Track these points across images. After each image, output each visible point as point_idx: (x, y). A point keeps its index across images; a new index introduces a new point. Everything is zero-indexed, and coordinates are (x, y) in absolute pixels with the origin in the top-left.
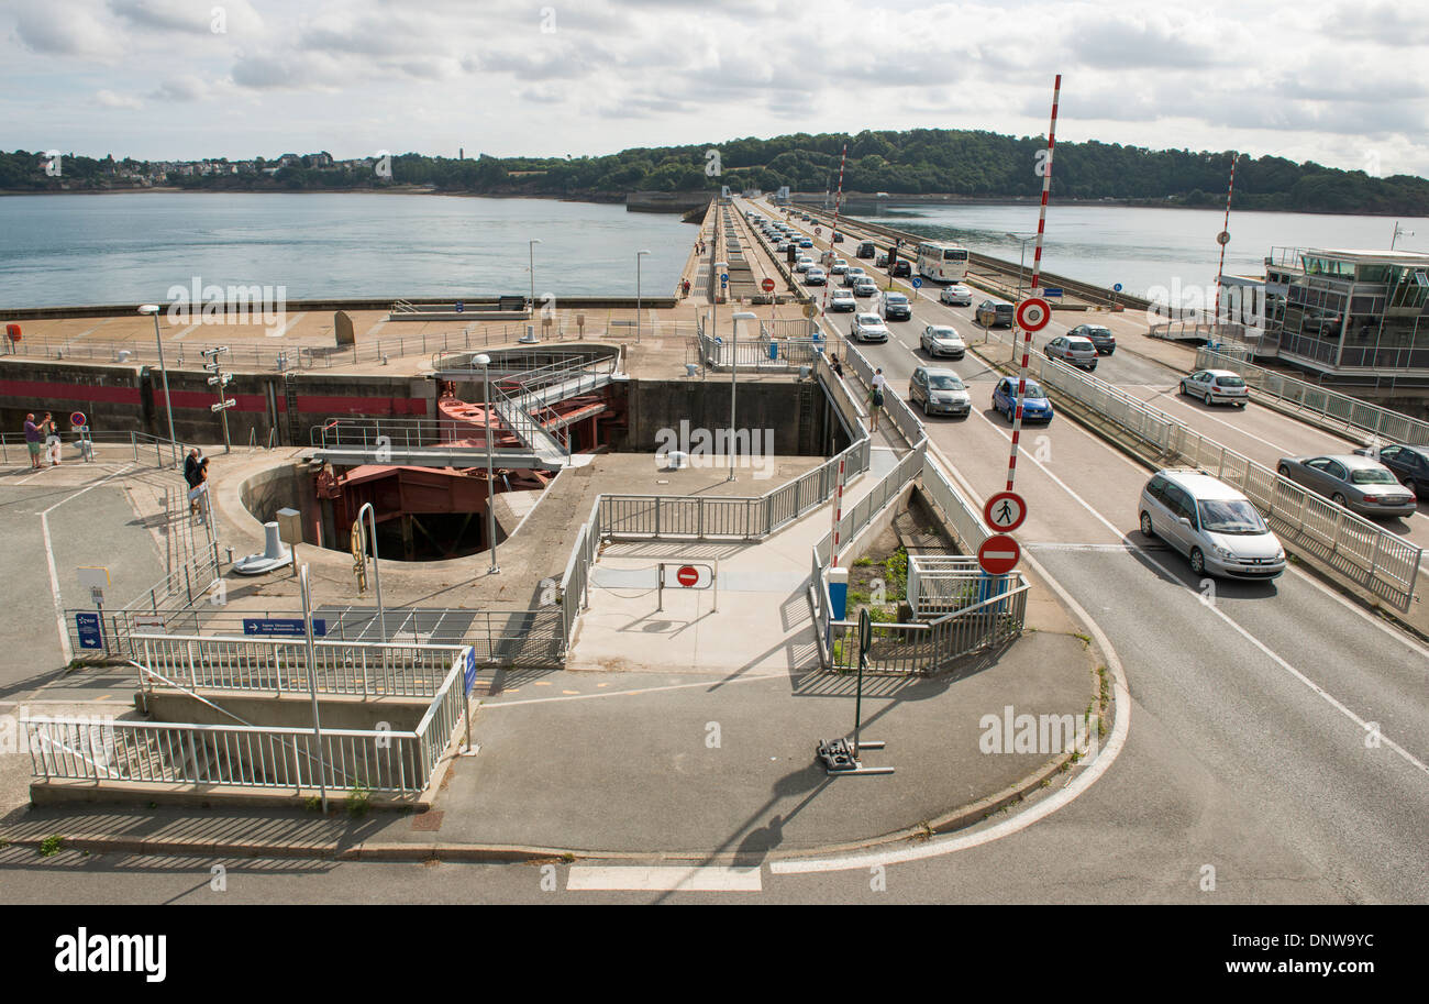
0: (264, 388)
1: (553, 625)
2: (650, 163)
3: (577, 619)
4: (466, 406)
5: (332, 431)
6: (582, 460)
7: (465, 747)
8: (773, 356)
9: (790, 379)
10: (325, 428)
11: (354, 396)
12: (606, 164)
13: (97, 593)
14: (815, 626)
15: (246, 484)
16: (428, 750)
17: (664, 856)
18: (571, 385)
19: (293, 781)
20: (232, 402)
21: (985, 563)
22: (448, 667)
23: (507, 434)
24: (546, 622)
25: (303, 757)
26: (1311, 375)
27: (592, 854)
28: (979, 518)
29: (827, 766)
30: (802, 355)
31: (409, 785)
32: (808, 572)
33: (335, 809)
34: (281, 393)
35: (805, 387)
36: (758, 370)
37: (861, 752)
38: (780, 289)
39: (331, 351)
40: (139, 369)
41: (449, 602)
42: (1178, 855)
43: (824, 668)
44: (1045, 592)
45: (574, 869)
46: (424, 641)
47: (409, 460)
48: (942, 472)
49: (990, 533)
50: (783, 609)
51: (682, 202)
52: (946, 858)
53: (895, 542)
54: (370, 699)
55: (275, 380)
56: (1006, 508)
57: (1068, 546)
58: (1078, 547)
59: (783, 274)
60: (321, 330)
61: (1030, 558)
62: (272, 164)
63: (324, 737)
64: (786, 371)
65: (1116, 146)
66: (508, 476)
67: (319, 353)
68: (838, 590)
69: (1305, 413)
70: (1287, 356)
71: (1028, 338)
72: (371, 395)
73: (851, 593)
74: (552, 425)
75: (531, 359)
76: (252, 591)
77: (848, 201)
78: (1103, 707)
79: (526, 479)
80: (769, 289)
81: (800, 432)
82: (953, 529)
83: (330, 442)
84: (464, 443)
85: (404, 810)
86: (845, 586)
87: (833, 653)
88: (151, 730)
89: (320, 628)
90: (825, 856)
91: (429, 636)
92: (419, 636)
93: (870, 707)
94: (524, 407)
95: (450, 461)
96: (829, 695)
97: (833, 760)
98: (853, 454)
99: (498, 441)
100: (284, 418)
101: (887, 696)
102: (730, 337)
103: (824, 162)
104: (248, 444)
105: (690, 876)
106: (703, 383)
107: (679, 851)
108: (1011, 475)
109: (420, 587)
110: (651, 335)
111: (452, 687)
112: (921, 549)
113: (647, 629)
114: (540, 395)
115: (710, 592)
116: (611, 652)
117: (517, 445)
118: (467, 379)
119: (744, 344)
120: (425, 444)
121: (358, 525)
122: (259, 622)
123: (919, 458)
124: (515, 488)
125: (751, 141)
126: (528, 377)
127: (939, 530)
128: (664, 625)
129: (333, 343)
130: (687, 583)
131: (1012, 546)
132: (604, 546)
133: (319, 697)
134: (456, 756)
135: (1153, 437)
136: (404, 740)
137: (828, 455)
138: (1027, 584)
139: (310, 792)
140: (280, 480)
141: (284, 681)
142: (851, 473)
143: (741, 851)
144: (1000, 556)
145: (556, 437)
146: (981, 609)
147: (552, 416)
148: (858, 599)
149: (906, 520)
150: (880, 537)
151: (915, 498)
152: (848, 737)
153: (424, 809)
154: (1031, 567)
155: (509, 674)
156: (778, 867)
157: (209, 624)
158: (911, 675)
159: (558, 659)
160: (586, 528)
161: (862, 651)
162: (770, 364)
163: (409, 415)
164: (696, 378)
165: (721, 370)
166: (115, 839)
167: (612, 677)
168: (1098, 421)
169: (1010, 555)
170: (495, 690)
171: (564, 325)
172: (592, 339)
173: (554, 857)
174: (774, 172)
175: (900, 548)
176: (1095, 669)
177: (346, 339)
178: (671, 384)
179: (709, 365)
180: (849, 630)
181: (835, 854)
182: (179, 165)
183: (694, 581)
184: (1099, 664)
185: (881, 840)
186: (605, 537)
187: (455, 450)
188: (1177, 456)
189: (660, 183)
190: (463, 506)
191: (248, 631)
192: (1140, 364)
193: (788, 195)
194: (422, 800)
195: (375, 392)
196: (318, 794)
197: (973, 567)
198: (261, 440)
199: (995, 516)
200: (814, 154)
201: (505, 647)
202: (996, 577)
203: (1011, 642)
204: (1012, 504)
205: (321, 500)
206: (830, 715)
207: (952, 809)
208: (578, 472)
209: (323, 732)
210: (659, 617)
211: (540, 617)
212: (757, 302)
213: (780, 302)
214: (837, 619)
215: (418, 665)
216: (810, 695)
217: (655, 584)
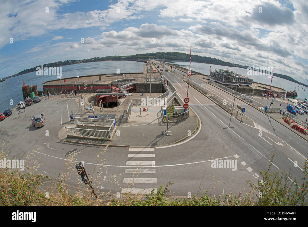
0: (90, 86)
1: (126, 117)
2: (140, 56)
3: (129, 116)
4: (115, 87)
5: (98, 91)
6: (130, 94)
7: (115, 133)
8: (156, 80)
9: (158, 83)
10: (97, 91)
11: (101, 86)
12: (134, 56)
13: (72, 112)
14: (162, 116)
15: (88, 98)
16: (110, 133)
17: (141, 147)
18: (129, 84)
19: (94, 136)
20: (87, 88)
21: (184, 107)
22: (112, 122)
23: (120, 91)
24: (125, 116)
25: (95, 133)
26: (221, 84)
27: (132, 146)
28: (183, 101)
29: (163, 134)
30: (160, 80)
31: (108, 137)
32: (161, 109)
33: (99, 140)
34: (93, 86)
35: (160, 84)
36: (154, 82)
37: (168, 133)
38: (157, 71)
39: (99, 81)
40: (77, 84)
41: (113, 113)
42: (206, 143)
43: (163, 122)
44: (192, 111)
45: (130, 148)
46: (109, 119)
47: (108, 95)
48: (178, 95)
49: (185, 103)
50: (157, 114)
51: (144, 61)
52: (178, 145)
53: (172, 105)
54: (103, 126)
55: (92, 85)
56: (187, 100)
57: (194, 105)
58: (195, 105)
59: (157, 69)
60: (97, 78)
61: (190, 107)
62: (93, 59)
63: (97, 131)
64: (158, 82)
65: (198, 55)
66: (120, 97)
67: (97, 81)
68: (165, 111)
69: (220, 88)
70: (218, 81)
71: (189, 77)
72: (103, 86)
73: (166, 112)
74: (126, 90)
75: (123, 81)
76: (89, 112)
77: (165, 61)
78: (198, 125)
79: (122, 97)
80: (155, 71)
81: (160, 90)
82: (180, 103)
83: (98, 92)
84: (115, 92)
85: (108, 140)
86: (166, 111)
87: (164, 120)
88: (78, 129)
89: (96, 117)
90: (163, 146)
91: (110, 118)
92: (109, 118)
93: (169, 127)
94: (122, 87)
95: (113, 95)
96: (164, 125)
97: (164, 134)
98: (167, 93)
99: (119, 92)
100: (93, 90)
101: (171, 125)
102: (150, 77)
103: (162, 56)
104: (88, 93)
105: (144, 149)
106: (146, 84)
107: (143, 146)
108: (187, 95)
109: (109, 112)
110: (139, 77)
111: (113, 125)
112: (176, 106)
113: (139, 117)
114: (125, 86)
115: (147, 112)
116: (134, 120)
117: (122, 92)
118: (115, 84)
119: (152, 78)
120: (110, 92)
121: (100, 103)
122: (89, 116)
123: (175, 93)
124: (121, 98)
125: (153, 53)
126: (123, 83)
127: (178, 103)
128: (141, 116)
129: (99, 80)
130: (144, 111)
131: (187, 105)
132: (133, 106)
133: (96, 126)
134: (114, 134)
135: (204, 91)
136: (107, 132)
137: (163, 93)
138: (189, 110)
139: (96, 138)
140: (92, 98)
141: (93, 123)
142: (166, 95)
143: (152, 145)
144: (186, 106)
145: (127, 91)
146: (183, 113)
147: (126, 88)
148: (167, 112)
149: (174, 102)
150: (170, 104)
151: (175, 99)
152: (166, 130)
153: (110, 140)
154: (190, 108)
155: (120, 123)
156: (156, 148)
157: (84, 116)
158: (175, 122)
159: (127, 121)
160: (130, 103)
161: (168, 119)
162: (156, 81)
163: (108, 89)
164: (145, 83)
165: (149, 82)
166: (75, 142)
167: (134, 123)
168: (197, 89)
169: (187, 106)
170: (119, 125)
171: (128, 76)
172: (132, 78)
173: (127, 147)
174: (156, 57)
175: (173, 105)
176: (197, 121)
177: (100, 79)
178: (142, 84)
179: (147, 81)
180: (166, 117)
181: (164, 146)
182: (83, 60)
183: (145, 110)
184: (198, 120)
185: (170, 144)
186: (133, 104)
187: (114, 93)
188: (207, 93)
189: (141, 58)
190: (115, 101)
191: (88, 117)
192: (202, 82)
193: (158, 60)
194: (110, 139)
195: (104, 86)
196: (97, 138)
197: (182, 108)
198: (90, 93)
199: (185, 101)
200: (161, 55)
201: (120, 119)
202: (186, 109)
203: (187, 118)
204: (187, 99)
205: (97, 100)
206: (164, 128)
207: (179, 139)
208: (129, 96)
209: (97, 130)
210: (140, 115)
211: (125, 115)
212: (154, 73)
213: (157, 73)
214: (165, 115)
215: (109, 122)
216: (161, 125)
217: (140, 111)
